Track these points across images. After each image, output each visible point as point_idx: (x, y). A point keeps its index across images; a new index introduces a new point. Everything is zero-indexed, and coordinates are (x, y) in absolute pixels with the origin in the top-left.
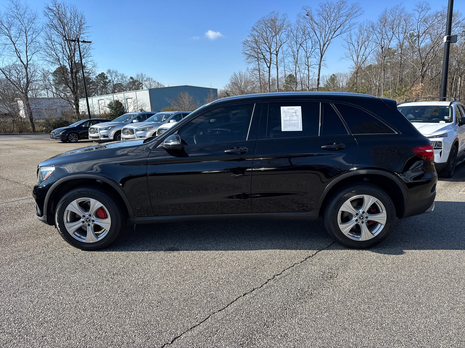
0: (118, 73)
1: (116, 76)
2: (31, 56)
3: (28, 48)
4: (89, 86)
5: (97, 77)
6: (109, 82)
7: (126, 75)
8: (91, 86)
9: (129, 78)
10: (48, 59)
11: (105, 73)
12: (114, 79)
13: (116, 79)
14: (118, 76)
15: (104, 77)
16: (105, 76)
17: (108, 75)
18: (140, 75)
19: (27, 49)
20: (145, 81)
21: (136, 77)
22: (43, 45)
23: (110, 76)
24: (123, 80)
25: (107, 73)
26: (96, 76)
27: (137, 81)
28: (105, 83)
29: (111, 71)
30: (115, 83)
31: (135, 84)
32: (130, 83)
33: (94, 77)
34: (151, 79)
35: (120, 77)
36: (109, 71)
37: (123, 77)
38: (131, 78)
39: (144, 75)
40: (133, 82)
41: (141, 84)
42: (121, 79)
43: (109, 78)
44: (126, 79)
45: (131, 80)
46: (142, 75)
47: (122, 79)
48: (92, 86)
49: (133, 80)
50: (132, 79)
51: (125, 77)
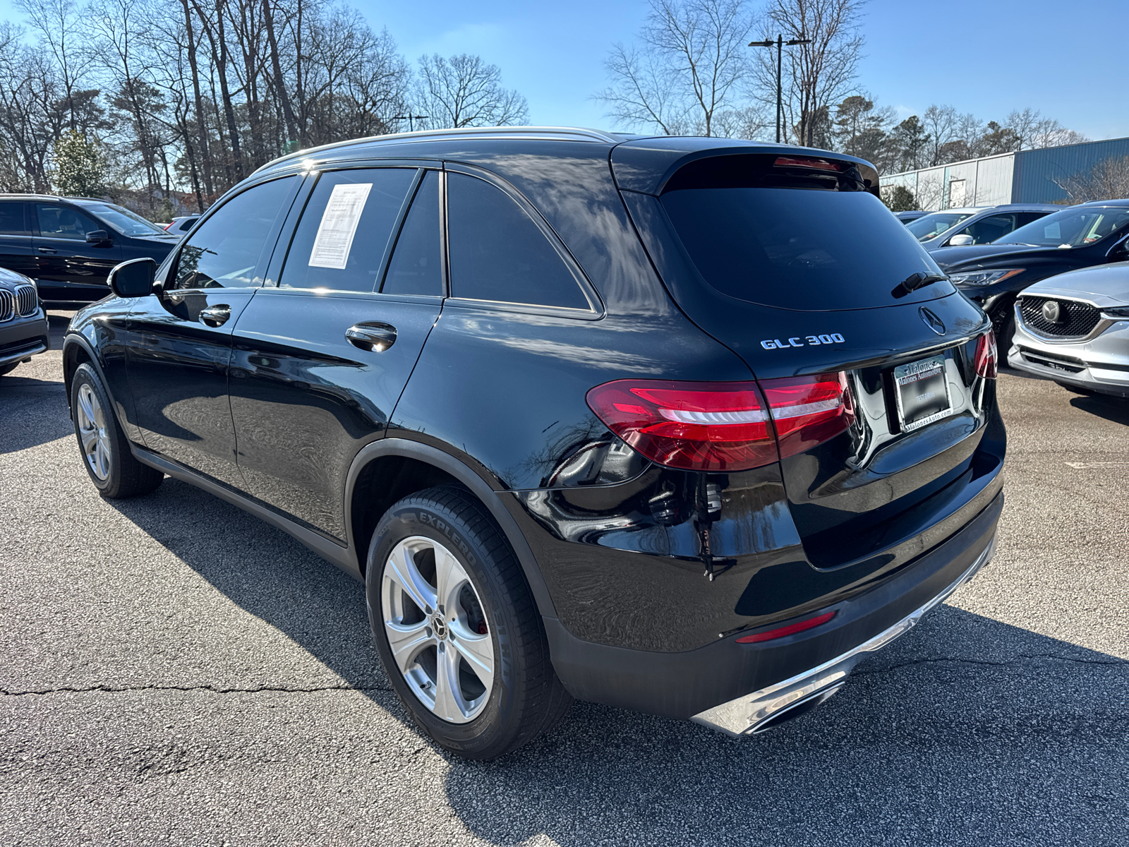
0: (954, 114)
1: (950, 122)
2: (722, 90)
3: (718, 72)
4: (877, 151)
5: (896, 129)
6: (925, 141)
7: (976, 118)
8: (882, 153)
9: (985, 124)
10: (759, 93)
11: (921, 116)
12: (940, 130)
13: (947, 131)
14: (954, 123)
15: (915, 127)
16: (919, 124)
17: (929, 121)
18: (1021, 115)
19: (717, 75)
20: (1032, 130)
21: (1008, 121)
22: (752, 62)
23: (932, 123)
24: (966, 132)
25: (927, 116)
26: (895, 126)
27: (1008, 132)
28: (916, 144)
29: (938, 111)
30: (942, 141)
31: (1000, 142)
32: (987, 138)
33: (891, 127)
34: (1051, 124)
35: (959, 125)
36: (932, 111)
37: (968, 123)
38: (992, 125)
39: (1032, 113)
40: (994, 136)
41: (1019, 141)
42: (961, 130)
43: (928, 130)
44: (977, 129)
45: (990, 131)
46: (1027, 114)
47: (964, 129)
48: (885, 151)
49: (997, 131)
50: (993, 128)
51: (973, 123)
